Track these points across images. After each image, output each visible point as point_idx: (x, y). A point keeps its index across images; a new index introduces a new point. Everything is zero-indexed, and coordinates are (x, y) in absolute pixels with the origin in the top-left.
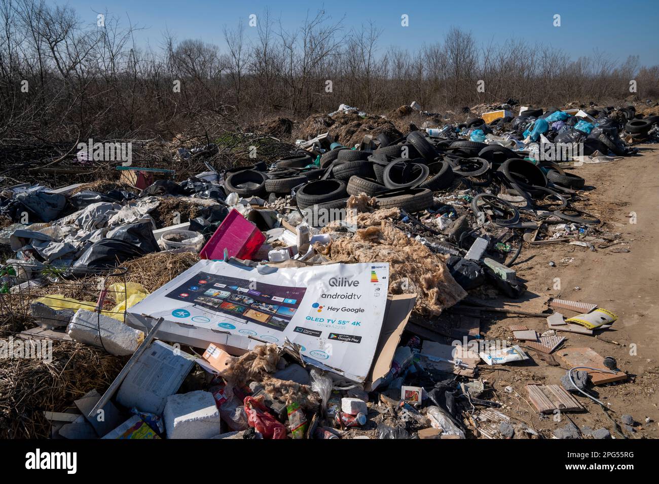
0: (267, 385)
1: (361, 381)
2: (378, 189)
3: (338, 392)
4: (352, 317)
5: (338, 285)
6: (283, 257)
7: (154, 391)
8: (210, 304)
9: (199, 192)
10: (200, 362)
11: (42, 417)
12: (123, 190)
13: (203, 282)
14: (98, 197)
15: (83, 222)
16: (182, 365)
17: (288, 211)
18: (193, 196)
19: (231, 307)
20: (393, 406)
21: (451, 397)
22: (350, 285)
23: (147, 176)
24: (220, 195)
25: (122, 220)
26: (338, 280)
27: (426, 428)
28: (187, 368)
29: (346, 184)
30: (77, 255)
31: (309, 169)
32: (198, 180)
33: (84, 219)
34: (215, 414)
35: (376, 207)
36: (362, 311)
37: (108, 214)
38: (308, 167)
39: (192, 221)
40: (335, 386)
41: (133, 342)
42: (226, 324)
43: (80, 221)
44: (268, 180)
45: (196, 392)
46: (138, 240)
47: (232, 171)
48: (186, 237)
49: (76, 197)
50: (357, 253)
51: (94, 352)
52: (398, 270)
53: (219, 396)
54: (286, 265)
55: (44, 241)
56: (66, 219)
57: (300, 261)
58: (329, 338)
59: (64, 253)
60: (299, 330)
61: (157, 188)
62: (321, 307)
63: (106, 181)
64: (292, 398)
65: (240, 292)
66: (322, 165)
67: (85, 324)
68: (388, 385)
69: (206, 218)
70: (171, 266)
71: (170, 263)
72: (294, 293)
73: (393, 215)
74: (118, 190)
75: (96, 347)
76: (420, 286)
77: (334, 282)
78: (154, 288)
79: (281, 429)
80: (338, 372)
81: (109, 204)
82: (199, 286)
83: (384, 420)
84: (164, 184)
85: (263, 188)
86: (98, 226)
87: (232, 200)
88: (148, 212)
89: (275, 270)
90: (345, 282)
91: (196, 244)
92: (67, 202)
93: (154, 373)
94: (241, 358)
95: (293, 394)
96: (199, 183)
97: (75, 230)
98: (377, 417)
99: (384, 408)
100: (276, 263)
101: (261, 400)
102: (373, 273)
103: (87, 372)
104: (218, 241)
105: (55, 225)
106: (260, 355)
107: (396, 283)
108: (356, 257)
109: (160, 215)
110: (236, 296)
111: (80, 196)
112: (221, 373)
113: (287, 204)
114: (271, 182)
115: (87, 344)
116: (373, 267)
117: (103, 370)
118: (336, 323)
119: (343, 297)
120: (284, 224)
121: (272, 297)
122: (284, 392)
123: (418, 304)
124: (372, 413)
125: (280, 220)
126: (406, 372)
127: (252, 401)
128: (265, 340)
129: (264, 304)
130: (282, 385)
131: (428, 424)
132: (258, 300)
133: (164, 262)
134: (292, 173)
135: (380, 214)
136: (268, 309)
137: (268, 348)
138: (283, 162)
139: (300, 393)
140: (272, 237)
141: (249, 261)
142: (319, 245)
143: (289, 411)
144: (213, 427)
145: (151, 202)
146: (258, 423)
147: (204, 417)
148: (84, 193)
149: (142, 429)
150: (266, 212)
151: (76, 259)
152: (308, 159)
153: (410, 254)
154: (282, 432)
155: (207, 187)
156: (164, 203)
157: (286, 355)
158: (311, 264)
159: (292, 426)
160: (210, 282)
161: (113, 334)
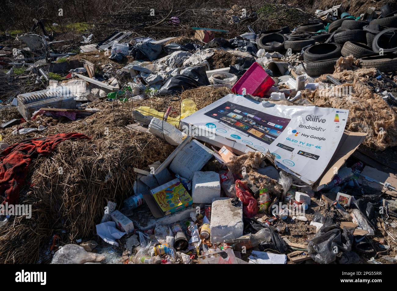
0: (251, 175)
1: (310, 184)
2: (365, 53)
3: (295, 188)
4: (316, 142)
5: (311, 120)
6: (280, 97)
7: (188, 167)
8: (229, 122)
9: (240, 47)
10: (216, 155)
11: (133, 171)
12: (194, 43)
13: (228, 108)
14: (179, 47)
15: (170, 62)
16: (206, 156)
17: (297, 64)
18: (236, 49)
19: (241, 125)
20: (329, 203)
21: (371, 206)
22: (319, 122)
23: (210, 34)
24: (253, 50)
25: (191, 63)
26: (312, 117)
27: (347, 221)
28: (208, 158)
29: (342, 47)
30: (163, 83)
31: (320, 33)
32: (242, 38)
33: (170, 61)
34: (218, 186)
35: (360, 66)
36: (324, 139)
37: (184, 58)
38: (320, 31)
39: (231, 67)
40: (294, 183)
41: (180, 139)
42: (236, 135)
43: (168, 62)
44: (287, 41)
45: (210, 172)
46: (197, 77)
47: (265, 33)
48: (226, 77)
49: (167, 47)
50: (331, 100)
51: (160, 141)
52: (358, 115)
53: (223, 177)
54: (280, 103)
55: (147, 73)
56: (161, 60)
57: (290, 102)
58: (298, 153)
59: (157, 81)
60: (280, 145)
61: (214, 42)
62: (297, 133)
63: (185, 37)
64: (264, 186)
65: (249, 116)
66: (329, 31)
67: (156, 126)
68: (330, 190)
69: (241, 65)
70: (212, 95)
71: (212, 94)
72: (282, 122)
73: (370, 74)
74: (191, 43)
75: (162, 139)
76: (372, 129)
77: (309, 118)
78: (201, 108)
79: (254, 202)
80: (297, 176)
81: (185, 52)
82: (225, 110)
83: (320, 210)
84: (219, 41)
85: (283, 47)
86: (178, 66)
87: (261, 54)
88: (206, 59)
89: (273, 105)
90: (317, 119)
91: (231, 82)
92: (163, 49)
93: (190, 157)
94: (239, 157)
95: (265, 183)
96: (241, 41)
97: (165, 67)
98: (316, 207)
99: (322, 203)
100: (274, 100)
101: (246, 183)
102: (337, 115)
103: (156, 151)
104: (243, 82)
105: (155, 63)
106: (250, 157)
107: (354, 124)
108: (330, 102)
109: (214, 61)
110: (246, 119)
111: (169, 46)
112: (226, 164)
113: (296, 59)
114: (289, 42)
115: (157, 137)
116: (338, 112)
117: (164, 152)
118: (305, 145)
119: (313, 128)
120: (292, 73)
121: (268, 122)
122: (260, 181)
123: (368, 140)
124: (313, 204)
125: (290, 70)
126: (345, 184)
127: (240, 183)
128: (256, 149)
129: (262, 126)
130: (260, 177)
131: (350, 220)
132: (259, 123)
133: (208, 92)
134: (306, 36)
135: (360, 72)
136: (263, 130)
137: (255, 154)
138: (302, 27)
139: (270, 184)
140: (282, 81)
141: (258, 97)
142: (308, 91)
143: (261, 193)
144: (216, 193)
145: (209, 53)
146: (241, 196)
147: (212, 187)
148: (171, 45)
149: (179, 186)
150: (281, 64)
151: (163, 85)
152: (321, 25)
153: (371, 104)
154: (254, 204)
155: (247, 44)
156: (217, 53)
157: (266, 160)
158: (297, 104)
159: (261, 202)
160: (232, 108)
161: (170, 133)
